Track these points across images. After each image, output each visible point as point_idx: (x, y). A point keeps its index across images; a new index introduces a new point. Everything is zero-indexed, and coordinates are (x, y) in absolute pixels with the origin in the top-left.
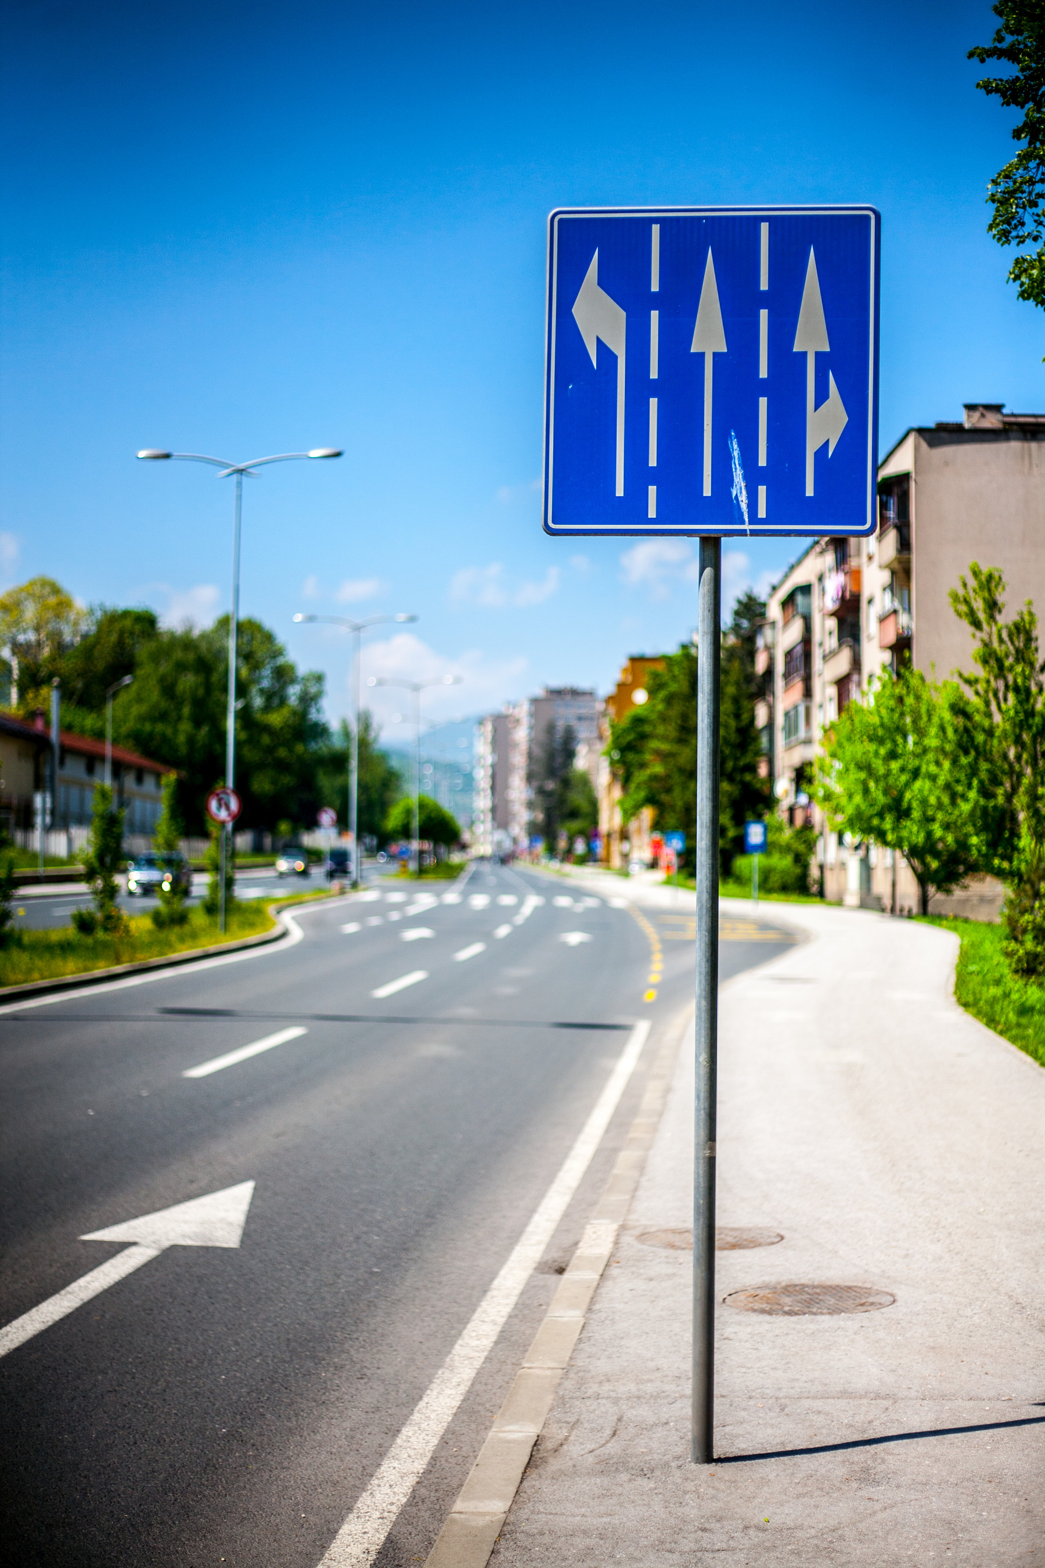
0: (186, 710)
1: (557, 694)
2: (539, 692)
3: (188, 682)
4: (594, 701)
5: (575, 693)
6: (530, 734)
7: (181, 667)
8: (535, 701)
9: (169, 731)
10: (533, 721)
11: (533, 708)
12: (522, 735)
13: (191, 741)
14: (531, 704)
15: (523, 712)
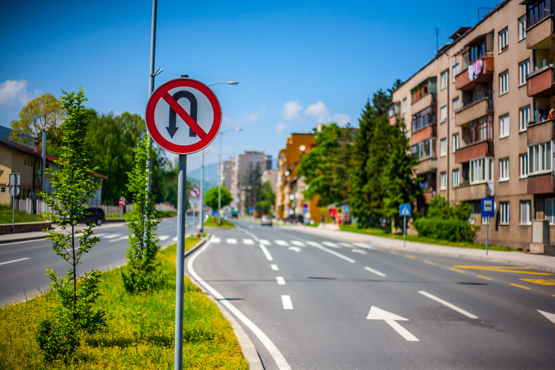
0: (108, 150)
1: (249, 153)
2: (243, 153)
3: (109, 137)
4: (264, 156)
5: (256, 153)
6: (239, 168)
7: (106, 131)
8: (241, 156)
9: (101, 159)
10: (240, 163)
11: (240, 159)
12: (236, 169)
13: (110, 163)
14: (239, 157)
15: (236, 160)
